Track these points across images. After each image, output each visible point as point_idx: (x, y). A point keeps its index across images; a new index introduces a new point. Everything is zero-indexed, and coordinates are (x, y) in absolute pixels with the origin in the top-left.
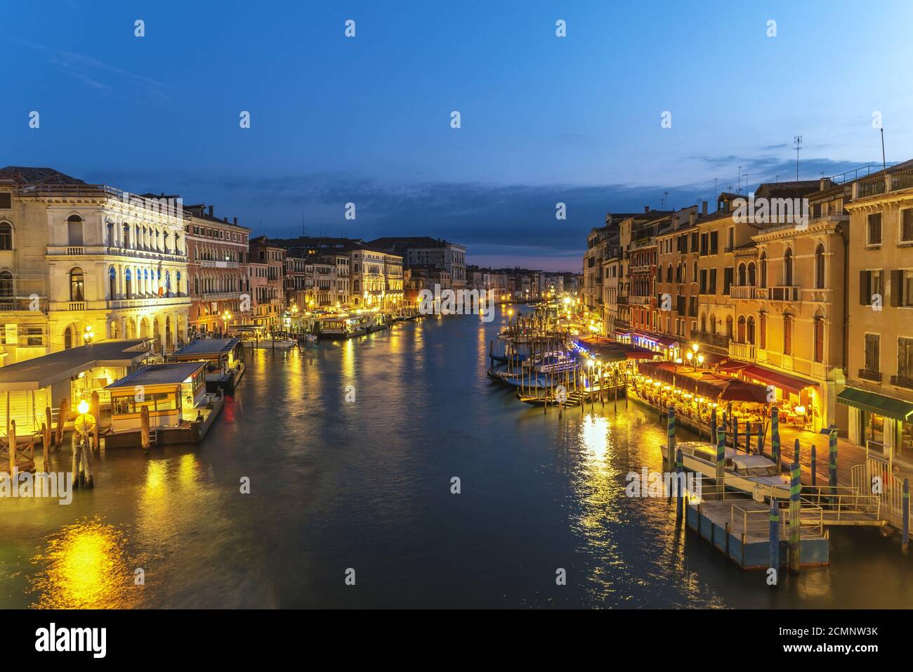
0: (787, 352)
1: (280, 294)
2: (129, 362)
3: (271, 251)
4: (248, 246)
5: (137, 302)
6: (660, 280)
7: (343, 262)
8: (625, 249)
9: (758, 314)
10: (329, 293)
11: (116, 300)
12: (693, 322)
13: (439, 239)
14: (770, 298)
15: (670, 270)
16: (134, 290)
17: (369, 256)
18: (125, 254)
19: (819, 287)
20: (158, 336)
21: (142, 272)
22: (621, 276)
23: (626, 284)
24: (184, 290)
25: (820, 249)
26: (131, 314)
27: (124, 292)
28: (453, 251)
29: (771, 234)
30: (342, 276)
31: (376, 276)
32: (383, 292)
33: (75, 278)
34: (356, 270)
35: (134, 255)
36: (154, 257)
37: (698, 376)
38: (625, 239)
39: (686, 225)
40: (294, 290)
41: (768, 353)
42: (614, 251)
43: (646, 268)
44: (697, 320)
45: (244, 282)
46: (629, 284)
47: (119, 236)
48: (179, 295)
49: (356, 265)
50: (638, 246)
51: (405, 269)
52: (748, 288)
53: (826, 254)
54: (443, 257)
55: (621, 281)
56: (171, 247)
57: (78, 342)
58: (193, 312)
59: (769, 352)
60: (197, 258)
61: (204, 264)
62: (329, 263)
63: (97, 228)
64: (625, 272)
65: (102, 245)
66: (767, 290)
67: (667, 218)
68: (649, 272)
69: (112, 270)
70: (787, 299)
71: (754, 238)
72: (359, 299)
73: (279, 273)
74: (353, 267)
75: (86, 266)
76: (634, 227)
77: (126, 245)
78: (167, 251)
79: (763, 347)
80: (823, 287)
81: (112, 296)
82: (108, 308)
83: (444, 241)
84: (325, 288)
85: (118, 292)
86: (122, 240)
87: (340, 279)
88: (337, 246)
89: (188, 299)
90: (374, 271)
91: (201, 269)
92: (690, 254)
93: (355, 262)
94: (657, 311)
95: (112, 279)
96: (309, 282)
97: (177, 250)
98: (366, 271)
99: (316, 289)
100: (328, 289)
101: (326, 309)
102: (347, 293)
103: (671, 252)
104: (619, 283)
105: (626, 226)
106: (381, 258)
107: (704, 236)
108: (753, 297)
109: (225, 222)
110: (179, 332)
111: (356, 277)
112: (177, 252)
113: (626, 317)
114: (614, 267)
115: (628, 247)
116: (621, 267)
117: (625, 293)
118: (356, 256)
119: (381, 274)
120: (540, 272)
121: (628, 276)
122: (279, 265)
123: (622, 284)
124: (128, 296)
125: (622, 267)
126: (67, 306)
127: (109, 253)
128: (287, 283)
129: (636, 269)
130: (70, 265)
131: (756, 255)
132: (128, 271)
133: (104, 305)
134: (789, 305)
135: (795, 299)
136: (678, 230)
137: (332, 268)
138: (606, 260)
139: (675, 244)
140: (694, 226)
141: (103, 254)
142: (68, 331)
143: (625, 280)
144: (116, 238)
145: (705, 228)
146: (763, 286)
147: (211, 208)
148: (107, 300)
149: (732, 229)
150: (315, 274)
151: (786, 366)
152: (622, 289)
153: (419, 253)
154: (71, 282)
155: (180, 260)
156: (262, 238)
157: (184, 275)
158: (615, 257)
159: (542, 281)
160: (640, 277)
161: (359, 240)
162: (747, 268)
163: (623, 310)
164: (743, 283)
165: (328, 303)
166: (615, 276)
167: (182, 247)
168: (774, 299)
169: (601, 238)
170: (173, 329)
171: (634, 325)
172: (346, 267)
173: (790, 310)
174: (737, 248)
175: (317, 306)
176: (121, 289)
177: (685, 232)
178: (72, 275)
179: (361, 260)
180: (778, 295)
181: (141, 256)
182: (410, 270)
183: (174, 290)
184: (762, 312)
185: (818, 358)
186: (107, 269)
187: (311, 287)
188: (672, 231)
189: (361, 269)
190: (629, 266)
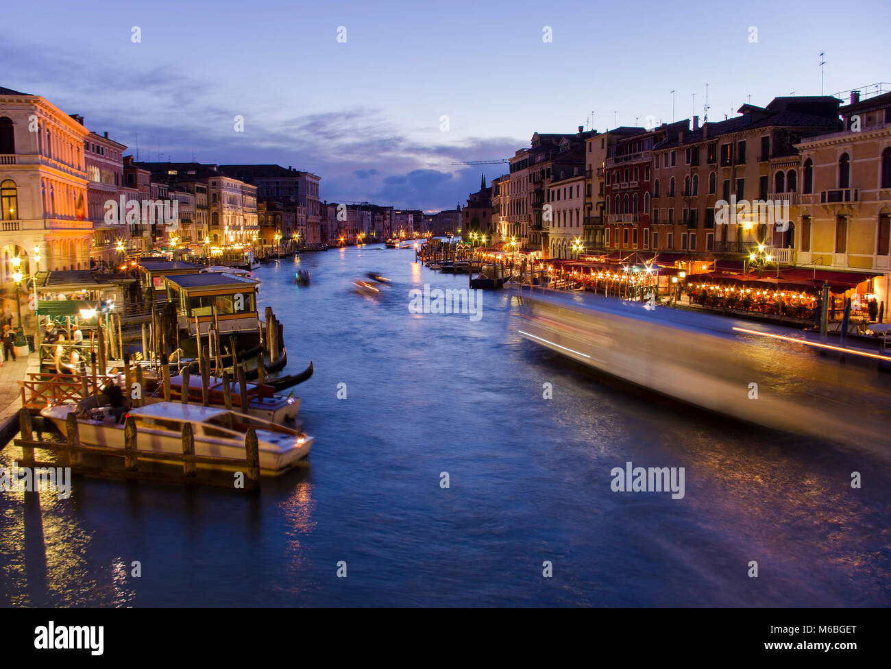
0: (840, 250)
3: (140, 174)
4: (122, 166)
5: (59, 223)
6: (656, 196)
7: (200, 191)
9: (800, 219)
10: (190, 227)
11: (48, 219)
12: (707, 234)
13: (290, 167)
14: (823, 201)
15: (672, 184)
16: (56, 209)
17: (228, 185)
18: (51, 166)
19: (885, 187)
23: (598, 203)
24: (86, 214)
25: (887, 152)
27: (51, 209)
28: (308, 181)
30: (199, 207)
31: (235, 208)
32: (242, 228)
33: (6, 193)
34: (215, 201)
35: (54, 166)
38: (595, 155)
41: (813, 255)
42: (571, 171)
43: (633, 184)
44: (715, 232)
46: (604, 203)
47: (45, 144)
48: (83, 218)
49: (215, 195)
50: (617, 162)
51: (259, 201)
52: (790, 194)
54: (297, 188)
55: (587, 201)
56: (76, 161)
59: (814, 253)
62: (189, 191)
64: (597, 191)
66: (814, 194)
68: (637, 188)
69: (43, 184)
70: (846, 200)
71: (797, 146)
72: (218, 235)
74: (211, 196)
75: (19, 178)
76: (609, 143)
77: (50, 156)
78: (73, 165)
79: (805, 249)
81: (44, 214)
82: (45, 228)
83: (295, 170)
84: (186, 221)
85: (47, 210)
87: (199, 211)
89: (89, 224)
90: (232, 202)
93: (213, 191)
94: (651, 229)
95: (43, 193)
97: (79, 165)
98: (226, 201)
100: (189, 222)
102: (207, 228)
103: (673, 164)
104: (585, 204)
105: (597, 142)
106: (238, 186)
107: (726, 147)
112: (79, 168)
113: (599, 238)
116: (588, 187)
117: (596, 213)
118: (214, 183)
119: (239, 206)
121: (602, 195)
123: (591, 204)
125: (590, 186)
129: (616, 186)
130: (1, 176)
131: (799, 162)
132: (52, 185)
133: (41, 224)
134: (848, 206)
135: (856, 199)
137: (192, 197)
138: (552, 182)
139: (680, 157)
140: (710, 137)
141: (38, 164)
144: (43, 146)
146: (808, 191)
148: (44, 219)
149: (766, 138)
151: (839, 263)
152: (590, 209)
153: (267, 183)
154: (2, 197)
155: (83, 177)
156: (128, 158)
157: (85, 195)
158: (576, 176)
160: (622, 195)
161: (214, 166)
162: (786, 176)
163: (592, 232)
164: (780, 190)
165: (189, 240)
167: (83, 162)
168: (829, 202)
171: (612, 245)
172: (205, 197)
173: (846, 211)
174: (772, 157)
176: (49, 207)
178: (2, 188)
179: (221, 188)
180: (835, 197)
182: (265, 202)
184: (806, 216)
185: (883, 251)
186: (40, 182)
189: (220, 199)
190: (602, 184)
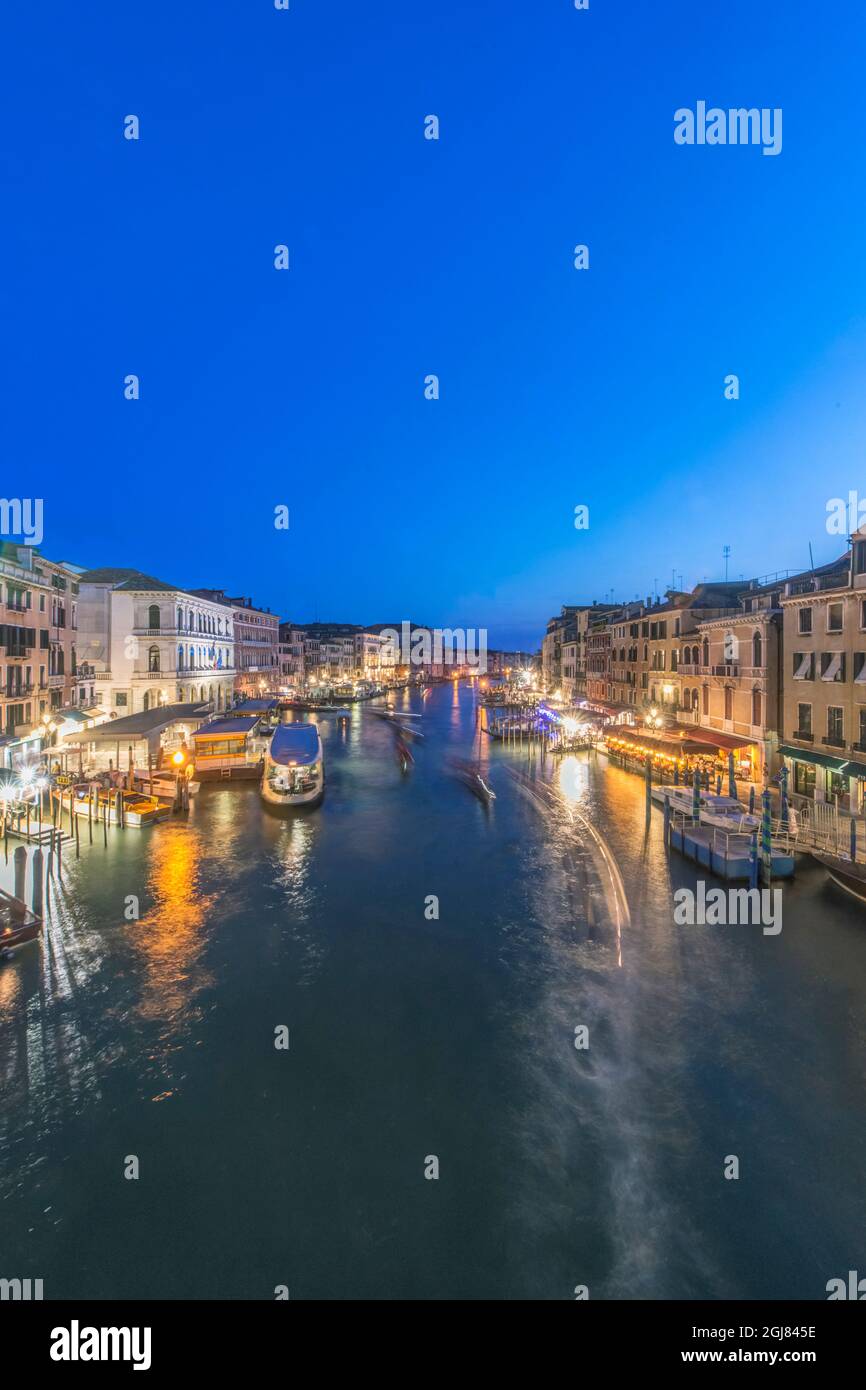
0: (728, 716)
1: (301, 668)
2: (202, 720)
3: (294, 634)
4: (278, 630)
5: (198, 673)
6: (614, 659)
7: (348, 643)
8: (582, 634)
9: (702, 687)
10: (338, 667)
11: (184, 671)
12: (644, 692)
14: (713, 674)
15: (623, 652)
16: (196, 664)
17: (369, 638)
18: (190, 636)
19: (756, 665)
20: (212, 699)
21: (202, 650)
22: (578, 656)
23: (583, 662)
24: (232, 664)
25: (757, 636)
26: (194, 682)
27: (189, 665)
29: (713, 624)
30: (348, 654)
31: (374, 654)
32: (379, 667)
33: (153, 654)
34: (359, 649)
35: (197, 636)
36: (211, 638)
37: (658, 736)
38: (582, 626)
39: (636, 616)
40: (312, 665)
41: (710, 718)
42: (572, 635)
43: (601, 649)
44: (648, 691)
45: (275, 658)
46: (586, 662)
47: (186, 622)
48: (228, 668)
49: (359, 646)
50: (594, 632)
52: (692, 666)
53: (763, 640)
55: (578, 660)
56: (223, 630)
57: (153, 705)
58: (237, 681)
59: (712, 717)
60: (241, 638)
61: (246, 643)
62: (338, 644)
63: (170, 614)
64: (583, 652)
65: (174, 628)
66: (710, 667)
67: (618, 611)
68: (604, 653)
69: (181, 648)
70: (729, 675)
71: (698, 627)
72: (361, 671)
73: (300, 651)
74: (357, 647)
75: (162, 644)
76: (590, 617)
77: (191, 629)
78: (220, 634)
79: (706, 713)
80: (760, 666)
81: (181, 668)
82: (178, 678)
84: (335, 664)
85: (185, 664)
86: (189, 624)
87: (346, 657)
88: (344, 630)
89: (235, 671)
90: (372, 650)
91: (243, 648)
92: (640, 638)
93: (357, 643)
94: (612, 684)
95: (181, 654)
96: (323, 658)
97: (227, 633)
98: (367, 650)
99: (328, 665)
100: (337, 664)
101: (335, 679)
102: (351, 668)
103: (624, 637)
105: (583, 617)
106: (377, 640)
107: (654, 625)
108: (697, 673)
109: (260, 610)
110: (228, 697)
111: (358, 655)
112: (227, 634)
113: (584, 689)
114: (573, 649)
115: (585, 633)
116: (579, 649)
117: (582, 669)
118: (359, 638)
119: (377, 653)
120: (500, 652)
121: (585, 656)
122: (301, 645)
123: (580, 662)
124: (192, 668)
126: (146, 675)
127: (179, 634)
128: (307, 659)
130: (149, 643)
131: (700, 640)
132: (192, 649)
133: (174, 675)
134: (731, 680)
135: (736, 675)
136: (630, 619)
137: (341, 648)
138: (564, 643)
139: (628, 631)
140: (644, 616)
141: (175, 635)
142: (146, 695)
143: (582, 659)
144: (184, 623)
145: (653, 618)
146: (706, 664)
147: (250, 600)
148: (177, 671)
149: (678, 619)
150: (328, 652)
151: (727, 728)
152: (579, 666)
154: (150, 657)
155: (230, 641)
156: (287, 624)
157: (232, 652)
158: (573, 640)
159: (503, 659)
160: (596, 656)
161: (360, 626)
162: (691, 651)
163: (581, 683)
164: (688, 662)
165: (337, 676)
166: (573, 655)
167: (231, 631)
168: (716, 675)
169: (560, 625)
170: (222, 695)
171: (591, 695)
172: (351, 647)
173: (730, 684)
174: (683, 635)
175: (329, 677)
176: (187, 663)
177: (636, 621)
178: (151, 651)
179: (363, 642)
180: (720, 672)
181: (202, 637)
183: (224, 664)
184: (705, 686)
185: (756, 722)
186: (177, 647)
187: (325, 662)
188: (625, 620)
189: (362, 648)
190: (586, 647)
